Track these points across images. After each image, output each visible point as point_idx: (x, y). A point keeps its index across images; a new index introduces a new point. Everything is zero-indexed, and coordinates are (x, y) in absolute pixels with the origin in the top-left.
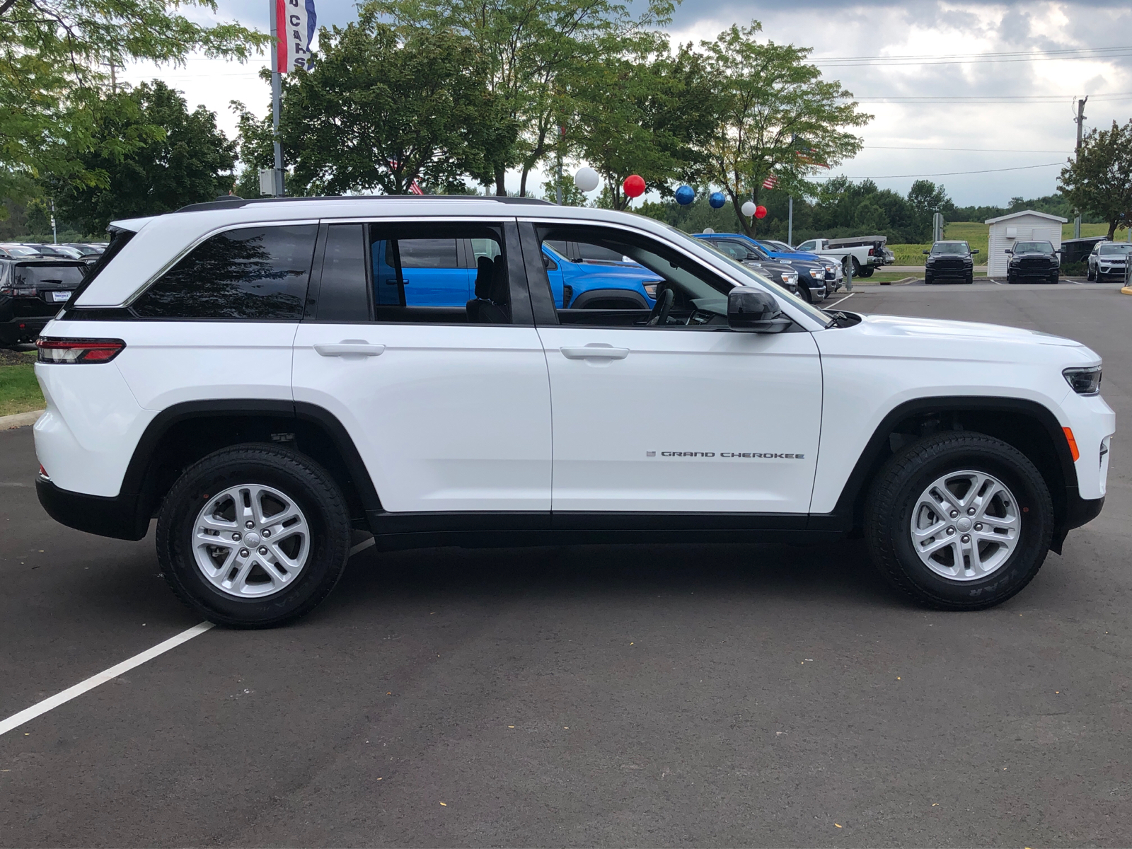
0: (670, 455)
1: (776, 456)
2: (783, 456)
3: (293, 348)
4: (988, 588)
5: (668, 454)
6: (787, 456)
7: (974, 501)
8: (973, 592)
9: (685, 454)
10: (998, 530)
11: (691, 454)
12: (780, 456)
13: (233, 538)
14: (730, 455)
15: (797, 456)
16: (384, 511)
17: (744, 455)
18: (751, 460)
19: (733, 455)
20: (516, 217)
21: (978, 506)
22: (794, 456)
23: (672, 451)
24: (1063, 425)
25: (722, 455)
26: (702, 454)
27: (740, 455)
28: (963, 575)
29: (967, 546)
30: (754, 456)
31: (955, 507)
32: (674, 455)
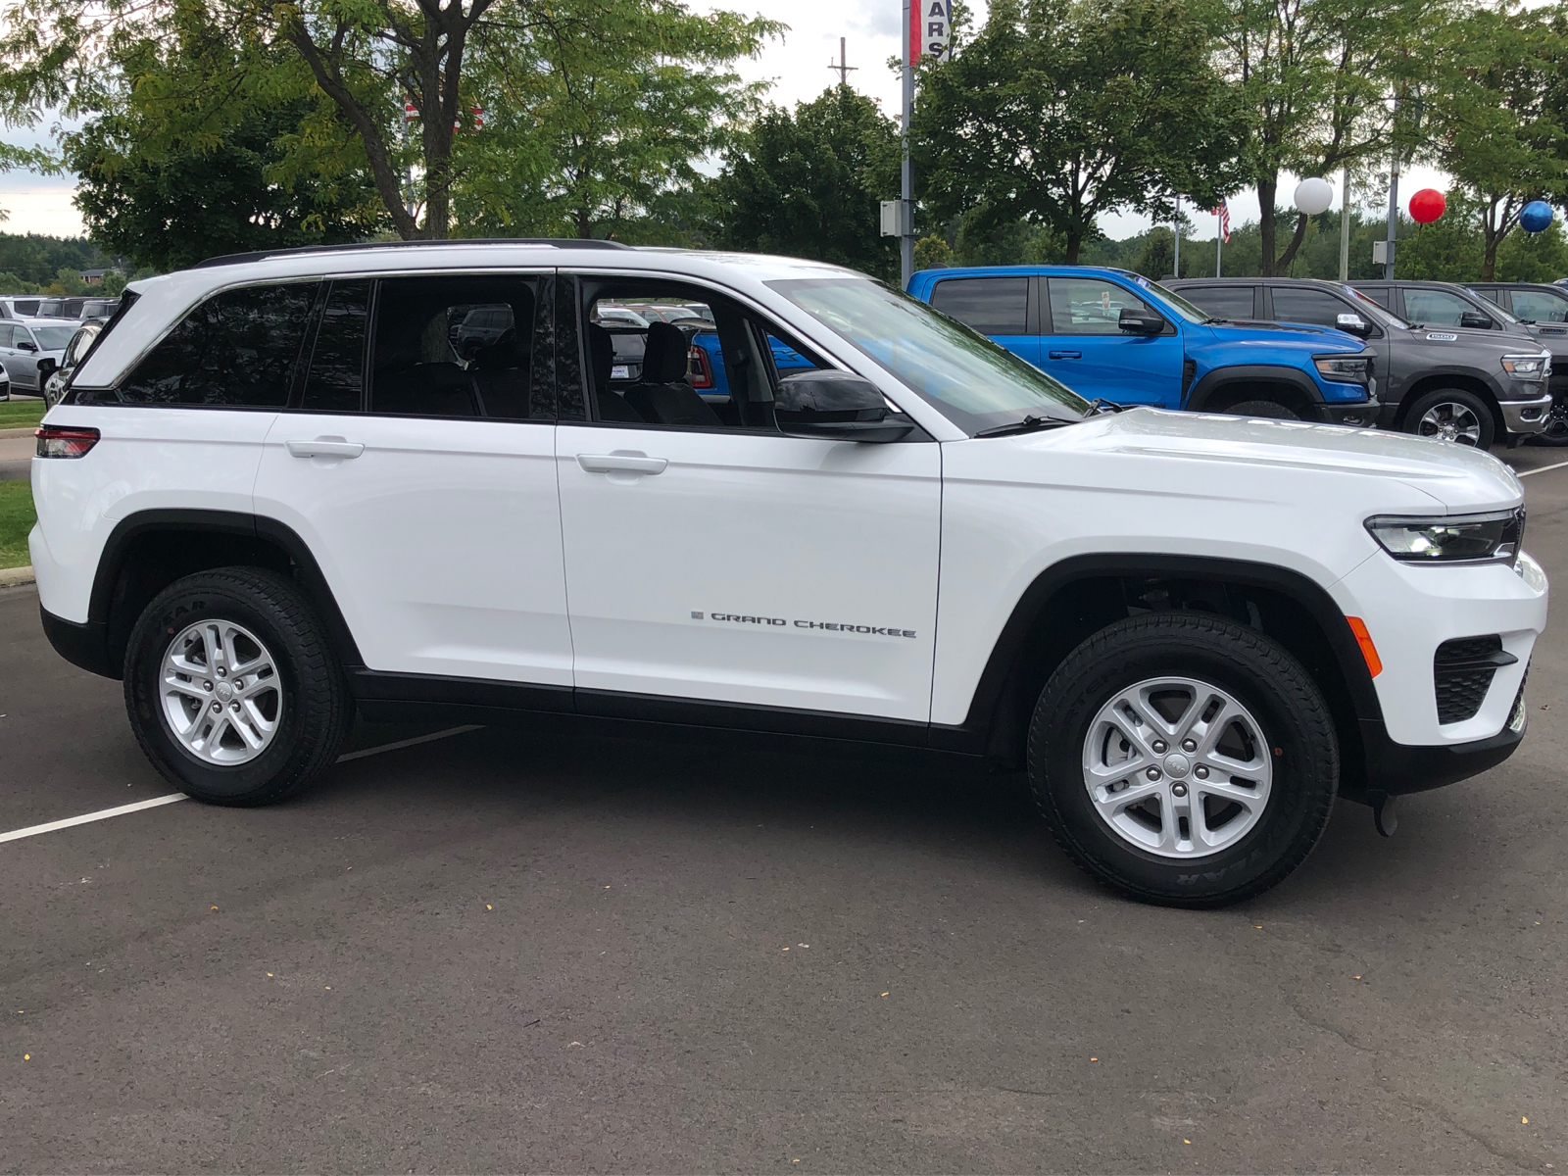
0: (724, 619)
1: (874, 631)
2: (886, 632)
3: (264, 445)
4: (1210, 875)
5: (721, 617)
6: (890, 632)
7: (1194, 729)
8: (1183, 878)
9: (744, 619)
10: (1236, 781)
11: (753, 620)
12: (881, 631)
13: (205, 687)
14: (808, 624)
15: (905, 633)
16: (365, 668)
17: (828, 626)
18: (838, 634)
19: (812, 625)
20: (557, 267)
21: (1200, 737)
22: (901, 633)
23: (727, 613)
24: (1347, 612)
25: (796, 623)
26: (769, 622)
27: (821, 626)
28: (1171, 846)
29: (1182, 801)
30: (842, 628)
31: (1160, 736)
32: (729, 619)
